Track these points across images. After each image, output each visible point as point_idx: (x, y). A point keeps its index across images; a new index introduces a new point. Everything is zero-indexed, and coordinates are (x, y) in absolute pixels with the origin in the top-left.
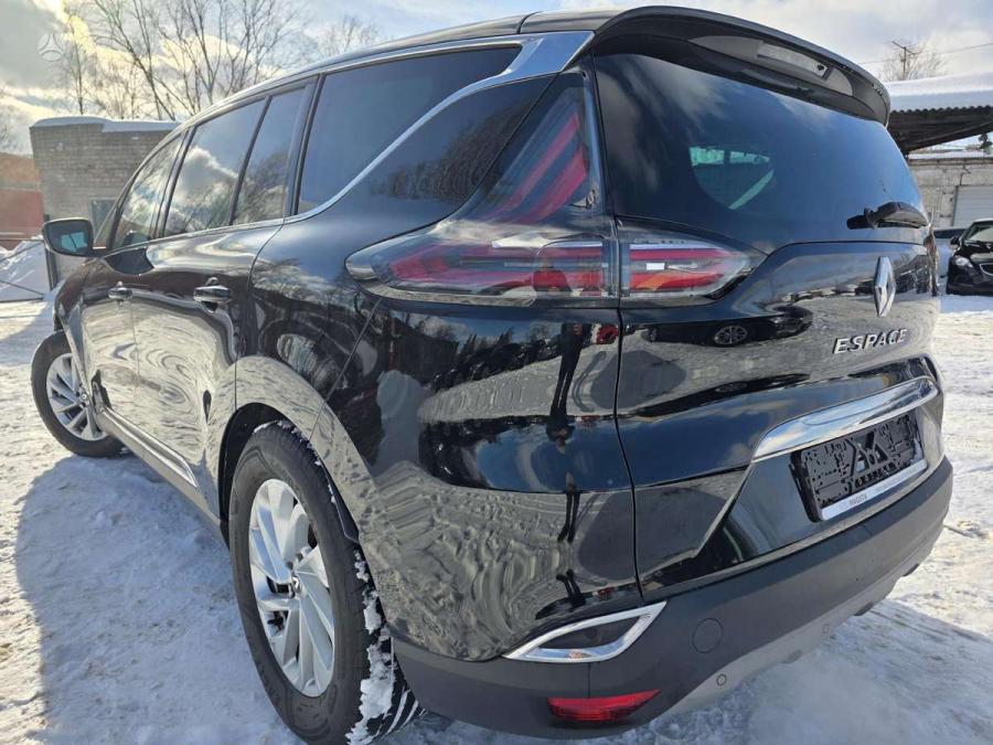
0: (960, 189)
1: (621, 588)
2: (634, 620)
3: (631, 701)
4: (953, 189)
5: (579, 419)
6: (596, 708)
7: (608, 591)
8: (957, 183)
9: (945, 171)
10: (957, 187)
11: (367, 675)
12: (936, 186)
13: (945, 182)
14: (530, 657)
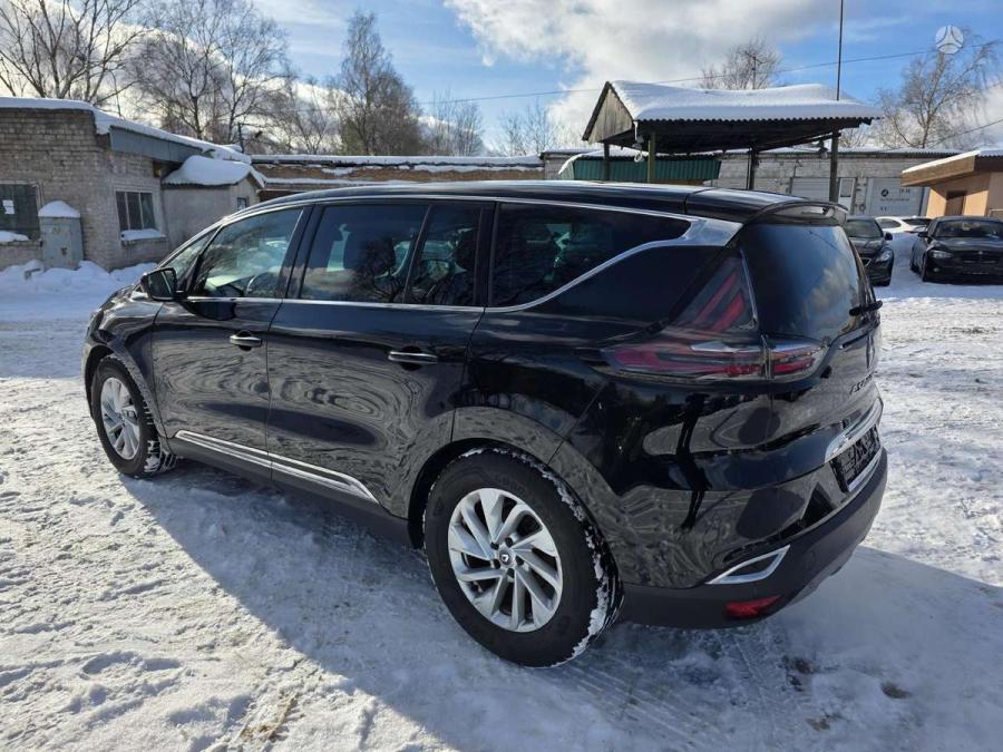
0: (794, 180)
1: (756, 544)
2: (774, 557)
3: (765, 603)
4: (788, 180)
5: (729, 453)
6: (749, 608)
7: (750, 546)
8: (791, 174)
9: (782, 164)
10: (791, 178)
11: (595, 607)
12: (774, 177)
13: (782, 174)
14: (722, 582)
